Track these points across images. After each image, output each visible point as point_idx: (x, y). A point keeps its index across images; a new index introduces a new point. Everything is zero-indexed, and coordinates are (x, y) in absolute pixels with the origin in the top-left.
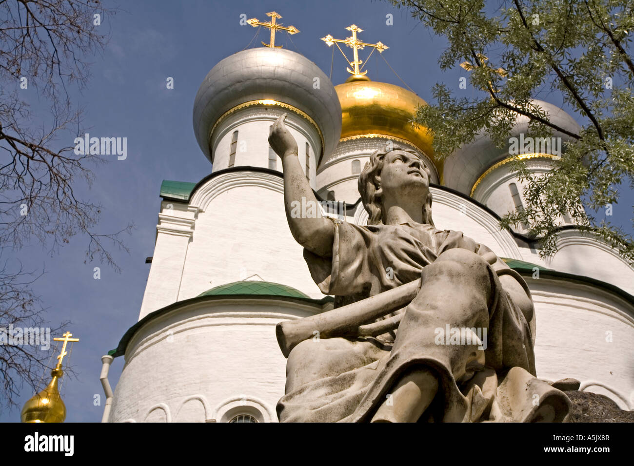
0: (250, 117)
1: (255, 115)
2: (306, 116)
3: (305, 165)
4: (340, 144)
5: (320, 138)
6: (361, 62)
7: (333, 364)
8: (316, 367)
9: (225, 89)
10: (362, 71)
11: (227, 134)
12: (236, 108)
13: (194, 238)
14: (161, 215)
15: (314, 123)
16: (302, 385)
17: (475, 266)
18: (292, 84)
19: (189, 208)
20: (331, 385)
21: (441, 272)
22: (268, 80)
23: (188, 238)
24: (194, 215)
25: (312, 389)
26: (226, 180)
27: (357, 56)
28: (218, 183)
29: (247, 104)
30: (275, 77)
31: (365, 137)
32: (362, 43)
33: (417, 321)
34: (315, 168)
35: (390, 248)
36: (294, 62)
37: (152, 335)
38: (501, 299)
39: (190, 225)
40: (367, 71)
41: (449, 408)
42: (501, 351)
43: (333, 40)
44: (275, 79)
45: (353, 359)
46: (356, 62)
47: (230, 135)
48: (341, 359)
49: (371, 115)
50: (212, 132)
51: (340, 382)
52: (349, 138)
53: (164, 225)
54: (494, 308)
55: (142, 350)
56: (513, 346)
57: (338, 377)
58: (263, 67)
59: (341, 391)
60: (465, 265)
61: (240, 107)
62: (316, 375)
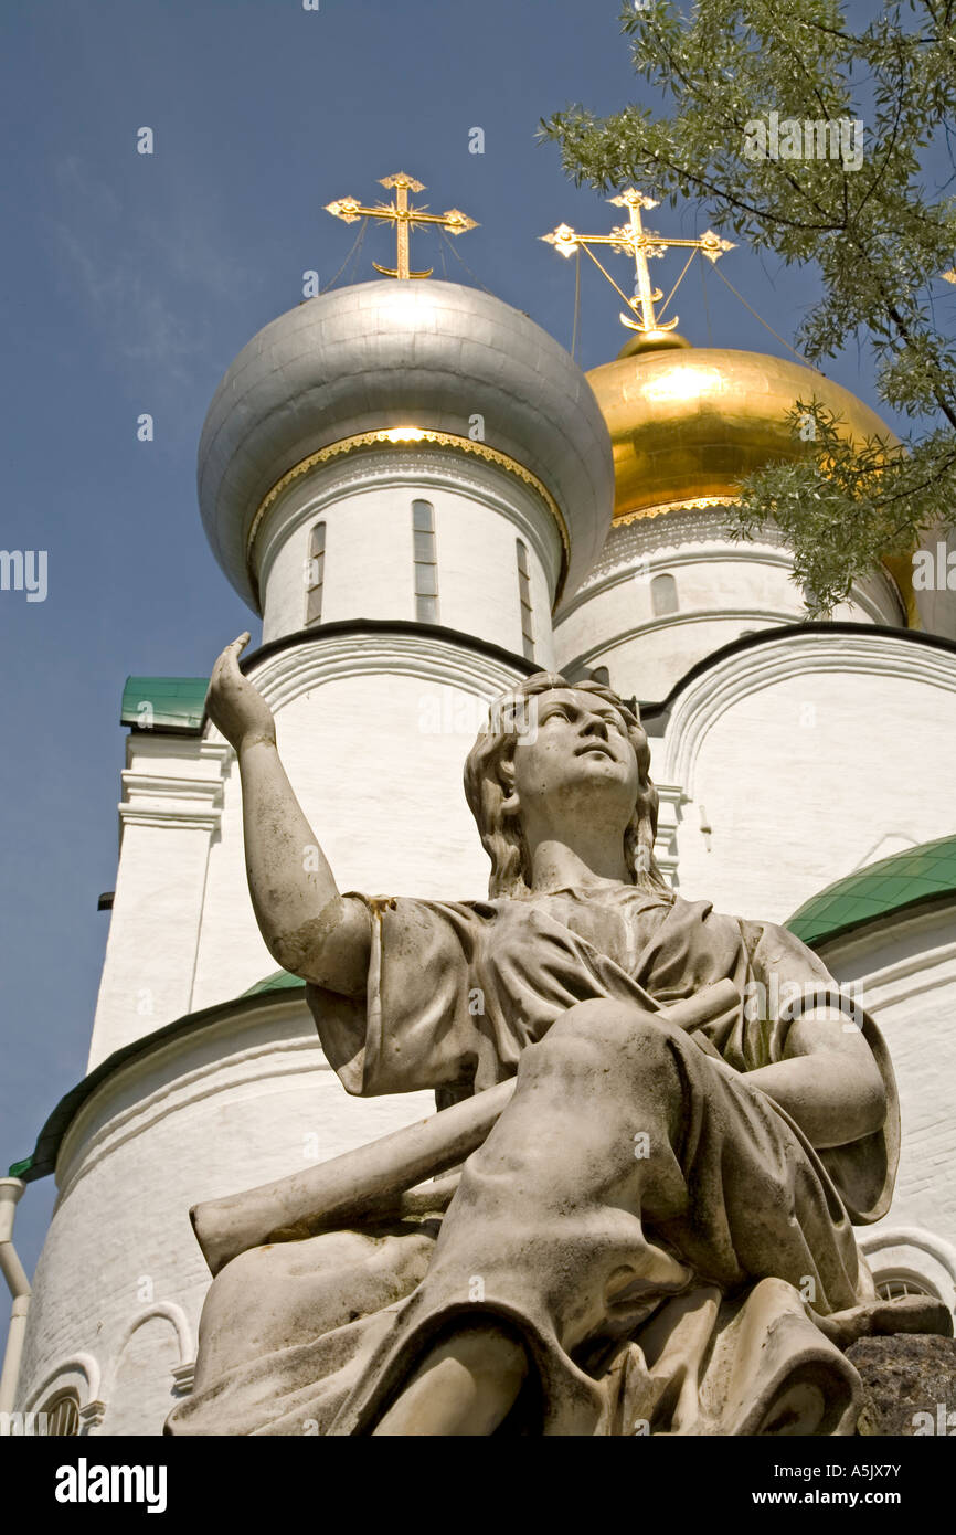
0: (354, 482)
1: (367, 474)
2: (510, 464)
3: (519, 604)
4: (613, 533)
5: (556, 522)
6: (660, 295)
7: (304, 1312)
8: (260, 1323)
9: (281, 407)
10: (662, 320)
11: (296, 534)
12: (313, 460)
13: (222, 831)
14: (128, 776)
15: (536, 482)
16: (223, 1372)
17: (634, 1045)
18: (466, 377)
19: (204, 750)
20: (293, 1368)
21: (547, 1069)
22: (397, 373)
23: (209, 834)
24: (219, 768)
25: (243, 1384)
26: (301, 663)
27: (648, 278)
28: (279, 675)
29: (345, 446)
30: (413, 363)
31: (683, 509)
32: (658, 240)
33: (474, 1205)
34: (547, 608)
35: (517, 964)
36: (465, 316)
37: (125, 1112)
38: (713, 1118)
39: (212, 796)
40: (677, 319)
41: (553, 1413)
42: (726, 1241)
43: (575, 238)
44: (416, 368)
45: (362, 1290)
46: (645, 294)
47: (304, 534)
48: (327, 1294)
49: (695, 443)
50: (253, 531)
51: (316, 1357)
52: (639, 516)
53: (138, 802)
54: (694, 1143)
55: (102, 1157)
56: (763, 1225)
57: (311, 1345)
58: (380, 337)
59: (318, 1379)
60: (606, 1045)
61: (325, 454)
62: (258, 1345)
